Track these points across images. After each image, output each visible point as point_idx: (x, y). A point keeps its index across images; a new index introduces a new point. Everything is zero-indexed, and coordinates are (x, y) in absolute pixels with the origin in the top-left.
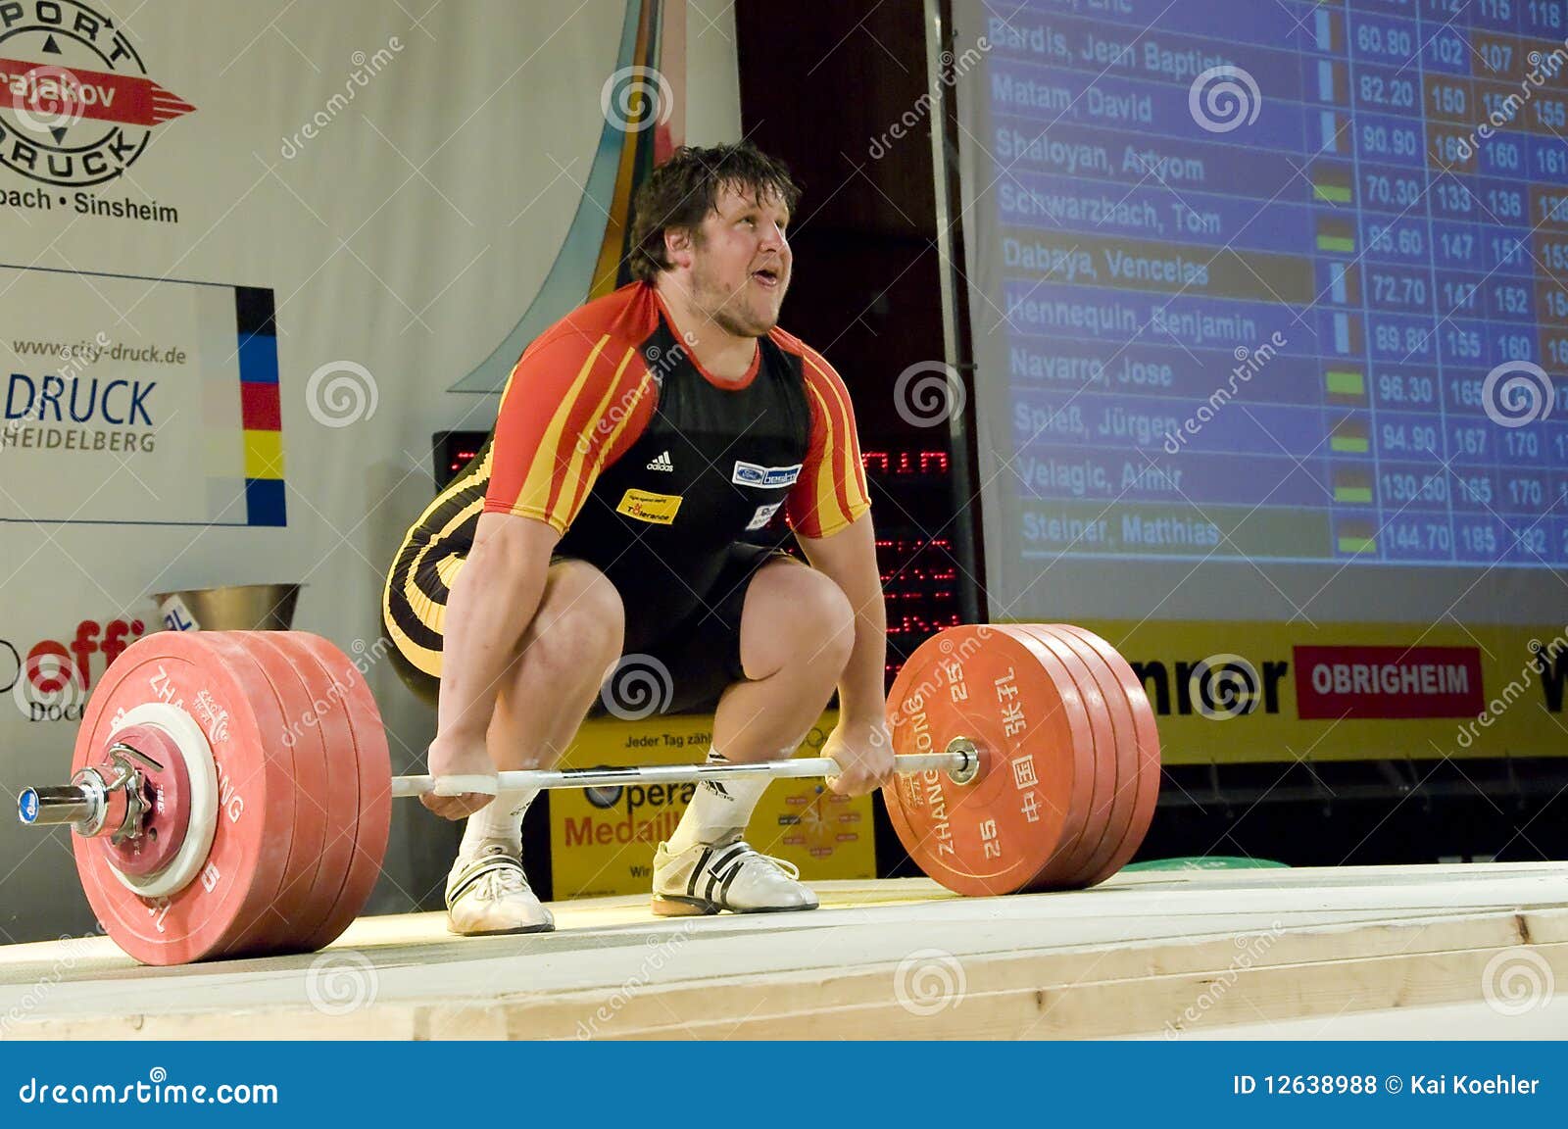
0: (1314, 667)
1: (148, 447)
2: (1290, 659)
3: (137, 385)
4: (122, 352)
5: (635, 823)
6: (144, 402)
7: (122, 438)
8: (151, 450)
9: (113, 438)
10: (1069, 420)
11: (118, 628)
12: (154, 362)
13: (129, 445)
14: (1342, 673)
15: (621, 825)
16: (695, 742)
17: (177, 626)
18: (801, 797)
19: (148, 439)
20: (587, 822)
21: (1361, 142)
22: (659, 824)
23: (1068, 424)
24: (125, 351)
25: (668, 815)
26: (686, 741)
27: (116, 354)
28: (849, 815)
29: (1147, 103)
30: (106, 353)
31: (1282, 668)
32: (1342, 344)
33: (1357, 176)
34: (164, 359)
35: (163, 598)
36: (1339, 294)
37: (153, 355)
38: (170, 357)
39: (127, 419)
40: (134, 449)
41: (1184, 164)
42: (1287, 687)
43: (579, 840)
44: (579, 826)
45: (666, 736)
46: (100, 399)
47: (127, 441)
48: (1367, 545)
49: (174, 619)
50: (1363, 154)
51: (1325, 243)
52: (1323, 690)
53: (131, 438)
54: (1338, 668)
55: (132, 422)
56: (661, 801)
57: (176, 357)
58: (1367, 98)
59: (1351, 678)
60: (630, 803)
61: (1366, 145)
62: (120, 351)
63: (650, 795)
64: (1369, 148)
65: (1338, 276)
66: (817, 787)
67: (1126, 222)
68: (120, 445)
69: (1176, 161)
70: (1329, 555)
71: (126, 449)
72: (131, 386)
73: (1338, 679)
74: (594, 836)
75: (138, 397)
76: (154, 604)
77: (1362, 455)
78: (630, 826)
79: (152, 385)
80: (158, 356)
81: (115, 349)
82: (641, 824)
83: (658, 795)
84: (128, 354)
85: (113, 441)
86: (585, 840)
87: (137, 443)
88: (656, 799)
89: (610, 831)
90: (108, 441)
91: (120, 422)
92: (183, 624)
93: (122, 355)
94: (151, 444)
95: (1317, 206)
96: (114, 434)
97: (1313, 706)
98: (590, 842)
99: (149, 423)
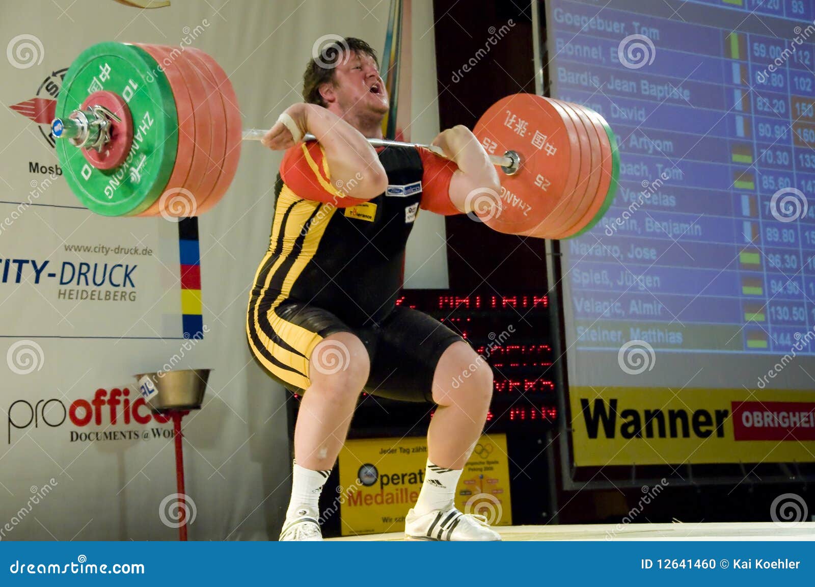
0: (742, 413)
1: (132, 298)
2: (729, 408)
3: (127, 266)
4: (120, 249)
5: (385, 494)
6: (131, 276)
7: (119, 294)
8: (134, 300)
9: (115, 293)
10: (601, 278)
11: (116, 392)
12: (136, 254)
13: (123, 298)
14: (758, 416)
15: (377, 495)
16: (416, 452)
17: (147, 391)
18: (472, 481)
19: (133, 294)
20: (359, 493)
21: (757, 131)
22: (397, 494)
23: (601, 279)
24: (122, 249)
25: (402, 490)
26: (411, 450)
27: (117, 251)
28: (497, 490)
29: (642, 112)
30: (112, 250)
31: (725, 413)
32: (748, 238)
33: (756, 150)
34: (141, 253)
35: (139, 377)
36: (746, 211)
37: (136, 251)
38: (144, 252)
39: (122, 284)
40: (125, 300)
41: (663, 144)
42: (728, 422)
43: (355, 503)
44: (355, 496)
45: (401, 448)
46: (108, 273)
47: (122, 296)
48: (762, 344)
49: (145, 387)
50: (758, 138)
51: (738, 184)
52: (748, 425)
53: (124, 294)
54: (755, 414)
55: (124, 286)
56: (398, 483)
57: (147, 252)
58: (761, 109)
59: (763, 419)
60: (382, 484)
61: (760, 133)
62: (118, 249)
63: (393, 479)
64: (762, 135)
65: (745, 201)
66: (480, 475)
67: (632, 173)
68: (118, 298)
69: (658, 142)
70: (742, 349)
71: (121, 299)
72: (124, 267)
73: (756, 419)
74: (363, 499)
75: (128, 273)
76: (135, 380)
77: (759, 296)
78: (382, 495)
79: (135, 266)
80: (138, 251)
81: (116, 248)
82: (388, 495)
83: (397, 479)
84: (123, 251)
85: (115, 296)
86: (358, 503)
87: (127, 297)
88: (395, 481)
89: (371, 498)
90: (112, 296)
91: (118, 286)
92: (150, 390)
93: (120, 252)
94: (134, 297)
95: (733, 165)
96: (115, 292)
97: (743, 433)
98: (361, 504)
99: (133, 286)
